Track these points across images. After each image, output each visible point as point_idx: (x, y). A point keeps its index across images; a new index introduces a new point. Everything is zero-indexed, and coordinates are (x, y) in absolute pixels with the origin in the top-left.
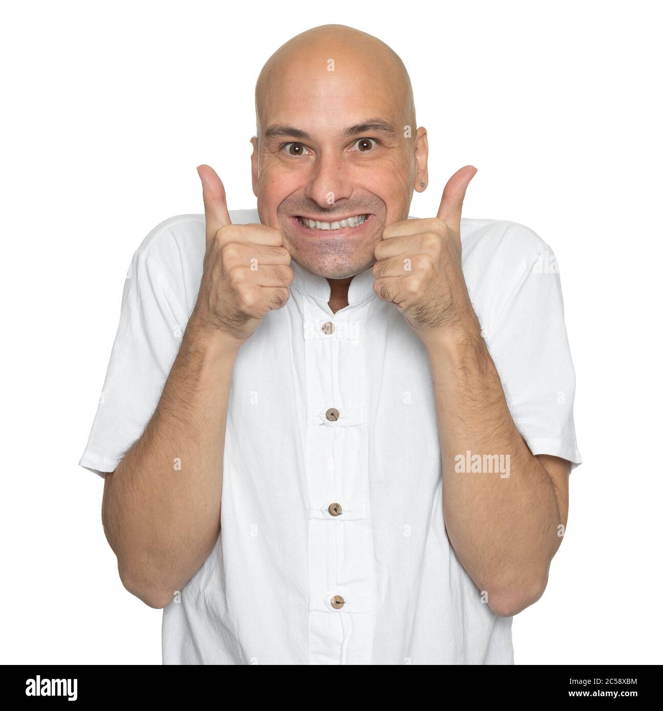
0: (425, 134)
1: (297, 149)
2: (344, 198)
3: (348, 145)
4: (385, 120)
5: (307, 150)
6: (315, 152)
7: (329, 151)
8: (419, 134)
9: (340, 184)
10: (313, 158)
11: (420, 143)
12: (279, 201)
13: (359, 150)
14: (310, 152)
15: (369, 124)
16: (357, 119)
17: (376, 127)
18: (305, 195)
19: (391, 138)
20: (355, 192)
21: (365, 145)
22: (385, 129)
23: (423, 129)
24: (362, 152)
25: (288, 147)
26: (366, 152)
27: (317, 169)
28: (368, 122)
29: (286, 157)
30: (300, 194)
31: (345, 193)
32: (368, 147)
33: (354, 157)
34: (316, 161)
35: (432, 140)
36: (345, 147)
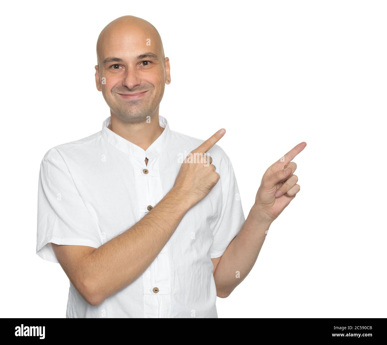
0: (168, 60)
1: (117, 66)
2: (138, 85)
3: (138, 63)
4: (153, 53)
5: (121, 67)
6: (125, 67)
7: (131, 66)
8: (166, 60)
9: (137, 79)
10: (124, 70)
11: (166, 63)
12: (111, 87)
13: (143, 65)
14: (122, 67)
15: (147, 54)
16: (142, 53)
17: (150, 56)
18: (122, 84)
19: (156, 60)
20: (142, 83)
21: (145, 63)
22: (154, 57)
23: (167, 58)
24: (144, 66)
25: (113, 67)
26: (146, 66)
27: (126, 73)
28: (146, 53)
29: (113, 70)
30: (120, 84)
31: (139, 83)
32: (146, 64)
33: (141, 68)
34: (125, 70)
35: (171, 62)
36: (137, 64)
